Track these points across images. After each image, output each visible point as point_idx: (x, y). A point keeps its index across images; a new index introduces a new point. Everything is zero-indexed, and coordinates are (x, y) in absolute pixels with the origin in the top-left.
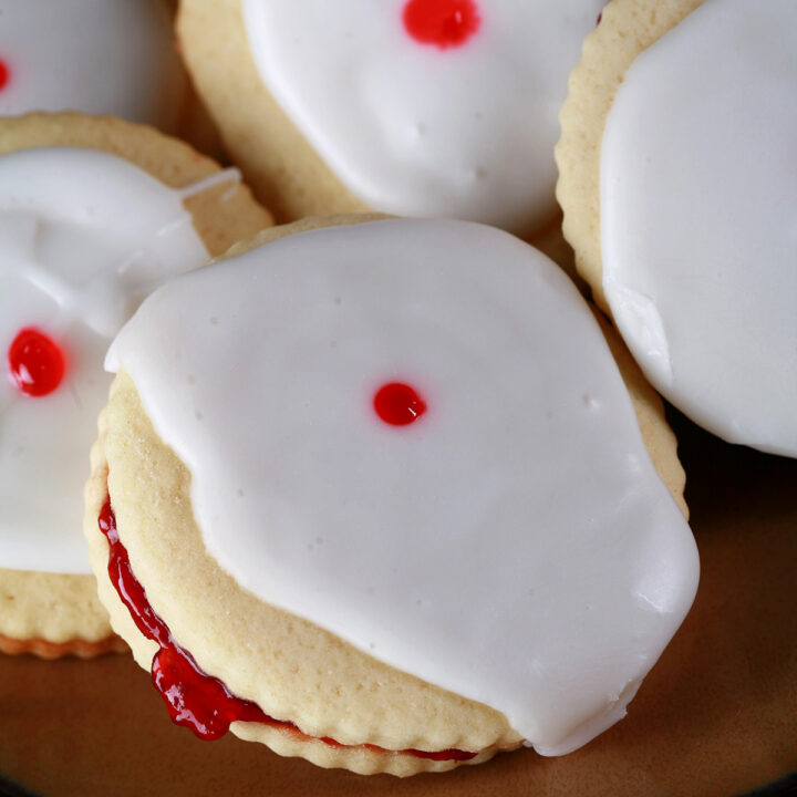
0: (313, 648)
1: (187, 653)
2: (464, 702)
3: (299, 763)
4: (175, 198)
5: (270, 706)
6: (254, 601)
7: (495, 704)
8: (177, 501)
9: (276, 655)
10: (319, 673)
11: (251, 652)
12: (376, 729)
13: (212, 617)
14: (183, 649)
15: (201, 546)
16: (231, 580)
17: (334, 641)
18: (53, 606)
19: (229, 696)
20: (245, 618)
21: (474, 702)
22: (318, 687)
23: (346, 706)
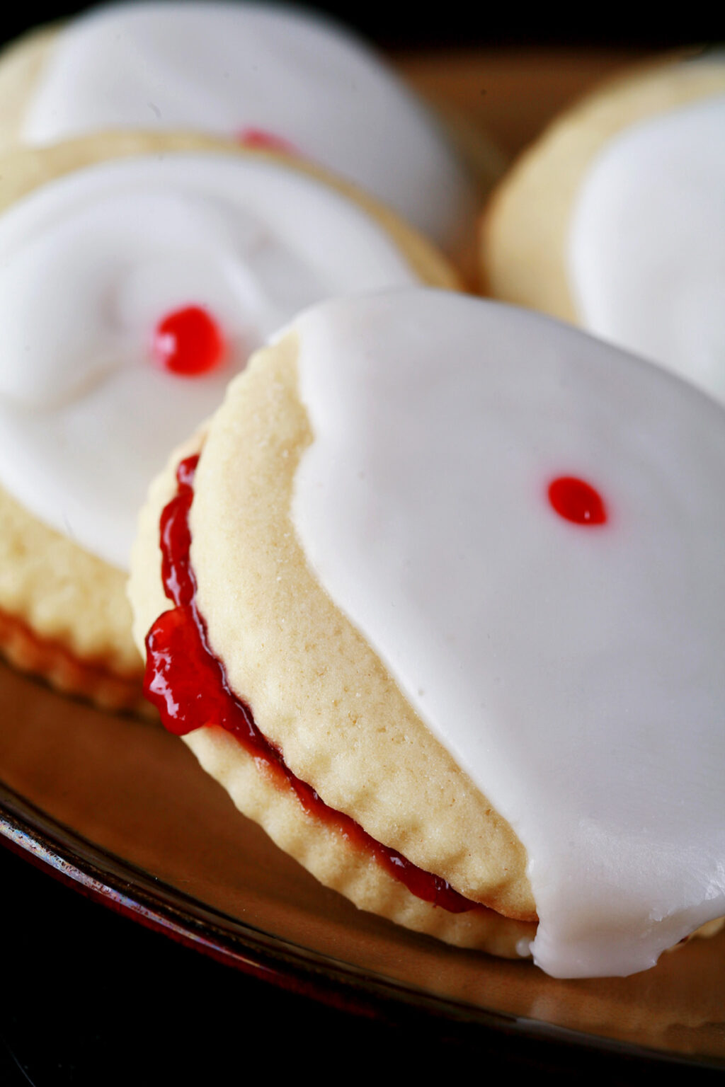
0: (352, 662)
1: (202, 621)
2: (489, 812)
5: (265, 720)
6: (313, 586)
7: (524, 833)
8: (285, 454)
9: (307, 648)
10: (346, 690)
11: (282, 630)
12: (375, 785)
13: (259, 576)
14: (198, 613)
15: (286, 506)
16: (300, 553)
17: (379, 669)
19: (225, 687)
20: (295, 595)
21: (502, 819)
22: (336, 704)
23: (356, 740)
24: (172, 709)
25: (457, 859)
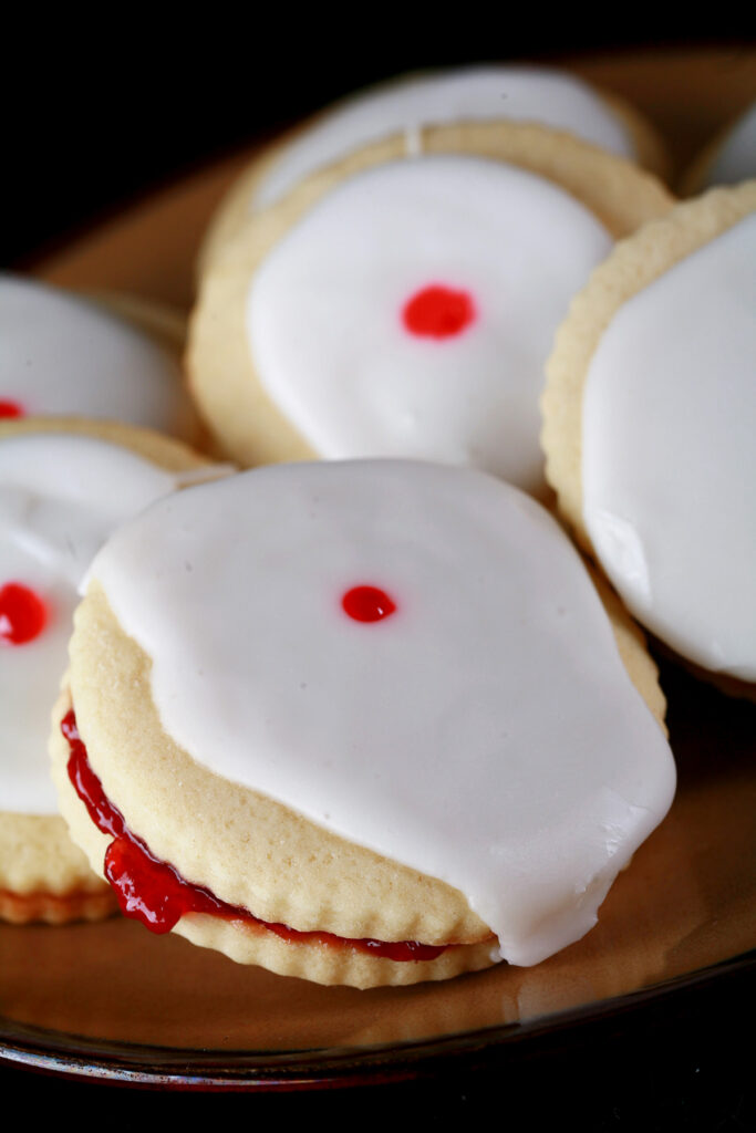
0: (265, 819)
1: (140, 840)
2: (421, 879)
3: (256, 972)
5: (223, 892)
6: (208, 776)
7: (454, 881)
8: (136, 684)
9: (227, 826)
10: (271, 843)
11: (202, 822)
12: (328, 902)
13: (165, 790)
14: (134, 836)
15: (158, 725)
16: (186, 756)
17: (288, 815)
19: (181, 882)
20: (199, 790)
21: (433, 879)
22: (269, 857)
23: (297, 876)
24: (152, 917)
25: (416, 922)
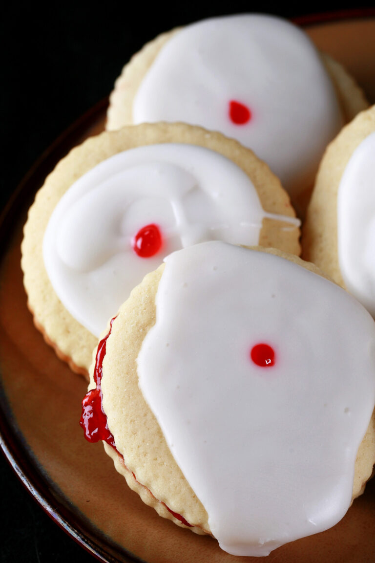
0: (148, 429)
2: (195, 496)
3: (123, 479)
4: (261, 214)
6: (140, 393)
7: (207, 507)
8: (141, 331)
9: (131, 421)
10: (143, 441)
11: (122, 413)
12: (150, 482)
13: (118, 388)
16: (137, 378)
17: (160, 433)
18: (83, 347)
19: (106, 428)
20: (131, 397)
21: (199, 500)
22: (139, 447)
23: (144, 463)
25: (184, 511)
